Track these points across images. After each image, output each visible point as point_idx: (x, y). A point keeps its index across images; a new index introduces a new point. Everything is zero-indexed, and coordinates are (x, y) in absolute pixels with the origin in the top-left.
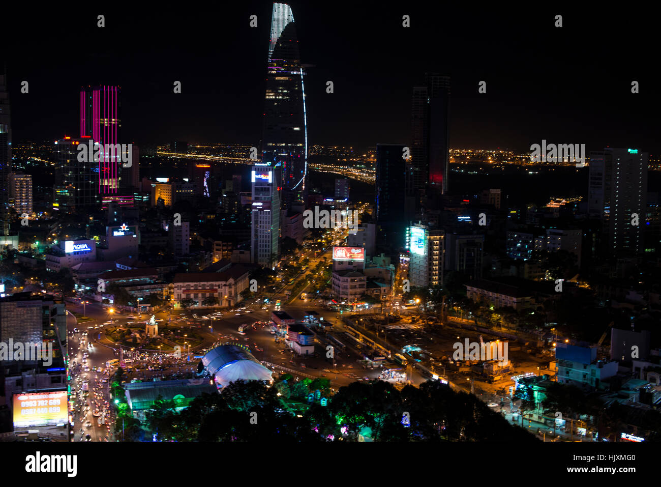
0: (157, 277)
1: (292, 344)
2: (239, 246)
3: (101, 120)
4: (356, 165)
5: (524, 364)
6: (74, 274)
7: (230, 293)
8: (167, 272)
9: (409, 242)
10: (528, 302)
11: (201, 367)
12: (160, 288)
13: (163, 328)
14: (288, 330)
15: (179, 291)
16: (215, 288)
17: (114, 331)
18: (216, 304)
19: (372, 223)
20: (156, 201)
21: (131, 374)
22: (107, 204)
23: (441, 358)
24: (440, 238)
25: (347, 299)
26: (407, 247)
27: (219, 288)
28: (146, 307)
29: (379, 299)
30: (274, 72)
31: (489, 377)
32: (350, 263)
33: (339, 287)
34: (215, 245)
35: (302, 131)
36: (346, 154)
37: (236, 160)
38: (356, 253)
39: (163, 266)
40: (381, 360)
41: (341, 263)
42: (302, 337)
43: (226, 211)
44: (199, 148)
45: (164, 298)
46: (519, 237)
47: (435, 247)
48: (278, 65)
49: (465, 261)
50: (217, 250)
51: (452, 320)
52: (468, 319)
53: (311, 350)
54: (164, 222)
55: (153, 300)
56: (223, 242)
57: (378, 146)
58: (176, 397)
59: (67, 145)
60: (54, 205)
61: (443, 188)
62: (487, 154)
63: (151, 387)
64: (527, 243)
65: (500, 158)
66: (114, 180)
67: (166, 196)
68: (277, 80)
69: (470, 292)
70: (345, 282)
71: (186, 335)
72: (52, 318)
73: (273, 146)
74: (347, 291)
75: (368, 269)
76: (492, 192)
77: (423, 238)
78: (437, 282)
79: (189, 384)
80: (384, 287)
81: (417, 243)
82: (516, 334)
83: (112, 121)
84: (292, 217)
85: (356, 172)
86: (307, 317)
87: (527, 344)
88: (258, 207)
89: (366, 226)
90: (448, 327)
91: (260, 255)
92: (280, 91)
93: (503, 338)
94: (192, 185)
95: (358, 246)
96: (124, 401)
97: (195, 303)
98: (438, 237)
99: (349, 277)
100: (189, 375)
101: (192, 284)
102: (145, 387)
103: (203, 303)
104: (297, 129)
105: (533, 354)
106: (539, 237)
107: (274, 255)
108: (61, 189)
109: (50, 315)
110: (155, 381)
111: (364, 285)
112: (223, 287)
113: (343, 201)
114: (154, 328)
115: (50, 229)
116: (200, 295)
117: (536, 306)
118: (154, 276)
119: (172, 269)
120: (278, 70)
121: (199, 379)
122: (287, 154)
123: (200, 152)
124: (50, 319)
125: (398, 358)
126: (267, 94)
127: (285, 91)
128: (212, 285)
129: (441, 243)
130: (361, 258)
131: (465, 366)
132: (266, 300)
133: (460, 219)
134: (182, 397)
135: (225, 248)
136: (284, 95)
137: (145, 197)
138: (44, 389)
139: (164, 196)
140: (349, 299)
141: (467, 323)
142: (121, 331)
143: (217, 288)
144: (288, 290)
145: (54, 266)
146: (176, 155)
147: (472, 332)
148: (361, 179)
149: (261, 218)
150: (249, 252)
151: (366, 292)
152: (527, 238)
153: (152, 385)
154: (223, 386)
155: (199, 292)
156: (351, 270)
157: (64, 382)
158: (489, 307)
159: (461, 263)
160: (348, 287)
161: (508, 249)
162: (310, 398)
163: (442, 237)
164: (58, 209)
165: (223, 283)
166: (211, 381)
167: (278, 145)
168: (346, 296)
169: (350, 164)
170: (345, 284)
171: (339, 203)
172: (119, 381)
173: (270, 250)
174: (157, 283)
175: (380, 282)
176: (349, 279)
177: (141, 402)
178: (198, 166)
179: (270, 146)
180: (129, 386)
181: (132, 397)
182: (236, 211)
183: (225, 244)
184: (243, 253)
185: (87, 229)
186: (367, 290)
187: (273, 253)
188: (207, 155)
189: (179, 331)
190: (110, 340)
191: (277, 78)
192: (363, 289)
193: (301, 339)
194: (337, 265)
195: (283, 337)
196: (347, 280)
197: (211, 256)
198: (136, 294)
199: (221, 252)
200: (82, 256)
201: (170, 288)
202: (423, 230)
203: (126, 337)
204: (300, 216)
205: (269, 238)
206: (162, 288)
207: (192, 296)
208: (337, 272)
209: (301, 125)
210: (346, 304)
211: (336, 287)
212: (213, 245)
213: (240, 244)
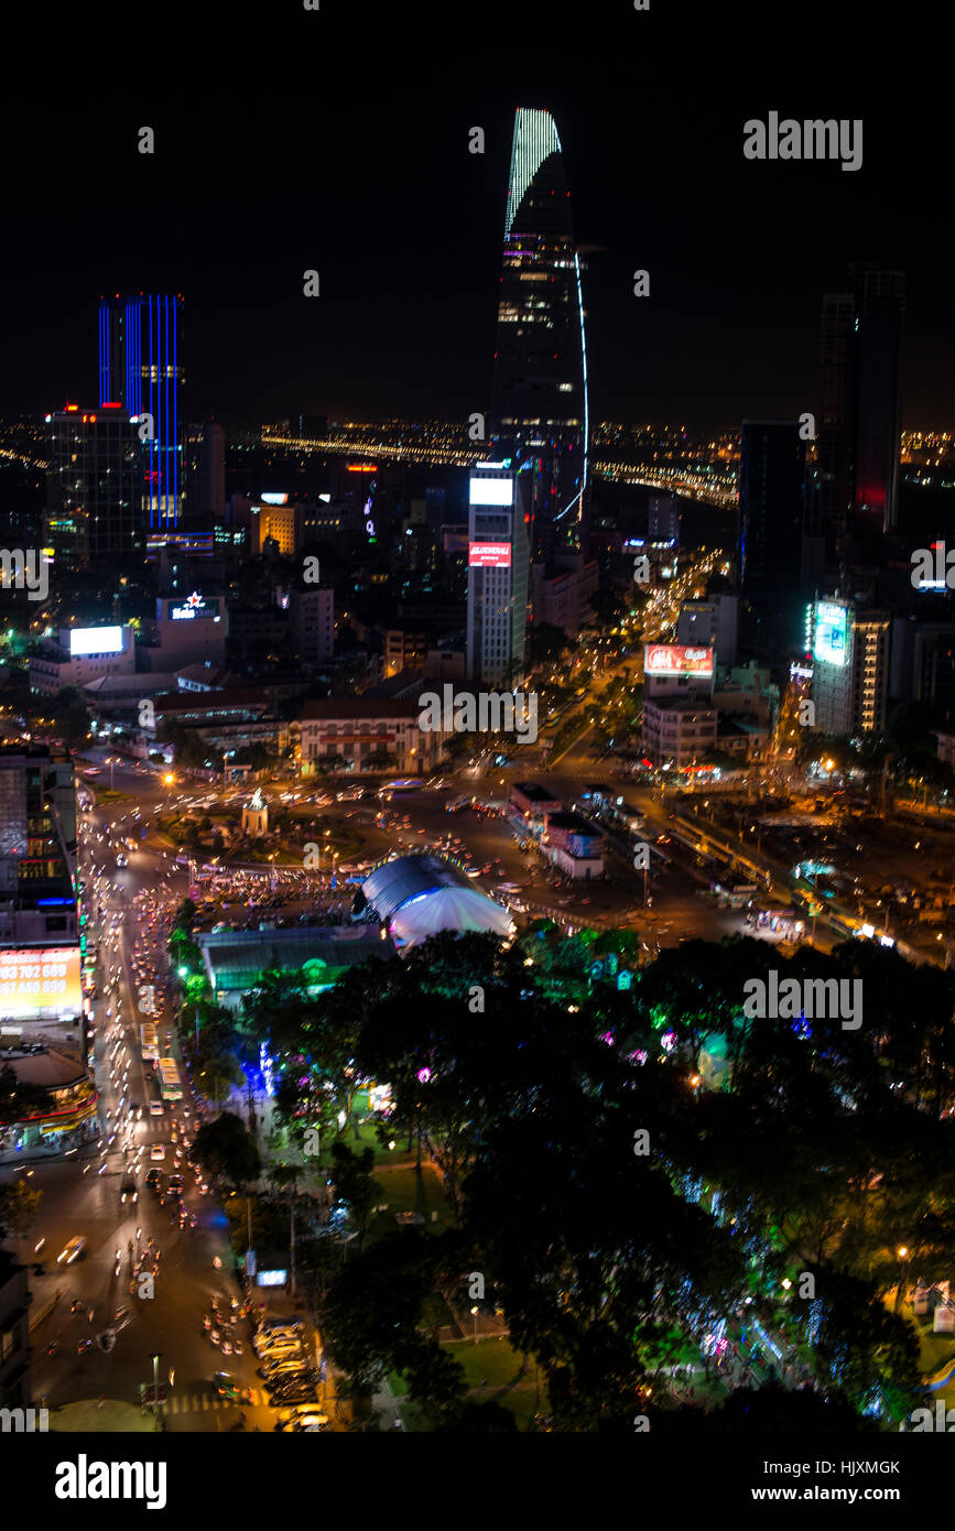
0: (265, 707)
1: (556, 856)
2: (440, 643)
3: (143, 368)
4: (694, 467)
6: (88, 700)
7: (422, 742)
8: (287, 696)
9: (811, 637)
11: (361, 901)
12: (271, 731)
13: (279, 816)
14: (546, 824)
15: (312, 737)
16: (389, 732)
17: (173, 823)
18: (391, 766)
19: (730, 595)
20: (261, 544)
21: (212, 914)
22: (157, 551)
23: (879, 890)
24: (881, 627)
25: (674, 758)
26: (807, 647)
27: (398, 731)
28: (242, 771)
29: (745, 759)
30: (518, 264)
32: (682, 681)
33: (659, 733)
34: (388, 638)
35: (578, 392)
36: (672, 442)
37: (431, 456)
38: (694, 660)
39: (278, 684)
40: (748, 892)
41: (662, 680)
42: (578, 840)
43: (413, 567)
44: (353, 429)
45: (280, 752)
47: (869, 649)
48: (527, 247)
49: (934, 679)
50: (392, 650)
51: (905, 808)
52: (940, 806)
53: (597, 867)
54: (278, 591)
55: (256, 756)
56: (405, 634)
57: (744, 425)
58: (307, 965)
59: (72, 424)
60: (45, 551)
61: (887, 518)
63: (253, 942)
66: (171, 499)
67: (282, 534)
68: (524, 281)
69: (945, 747)
70: (670, 722)
71: (328, 833)
72: (46, 792)
73: (513, 424)
74: (676, 742)
75: (722, 694)
77: (843, 628)
78: (872, 724)
79: (335, 938)
80: (755, 735)
81: (830, 639)
83: (166, 371)
84: (556, 580)
85: (693, 483)
86: (588, 796)
88: (483, 558)
89: (717, 601)
90: (895, 823)
91: (487, 660)
92: (530, 304)
94: (339, 510)
95: (700, 644)
96: (197, 970)
97: (347, 765)
98: (876, 626)
99: (681, 710)
100: (337, 920)
101: (341, 723)
102: (242, 943)
103: (364, 764)
104: (566, 387)
107: (517, 661)
108: (58, 517)
109: (43, 787)
110: (261, 928)
111: (712, 728)
112: (408, 731)
113: (666, 545)
114: (260, 818)
115: (36, 604)
116: (357, 747)
118: (258, 706)
119: (297, 690)
120: (525, 258)
121: (357, 928)
122: (544, 443)
123: (354, 437)
124: (42, 795)
126: (502, 311)
127: (542, 305)
128: (383, 727)
129: (882, 640)
130: (706, 668)
131: (932, 908)
132: (499, 760)
134: (322, 963)
135: (409, 646)
136: (538, 312)
137: (237, 536)
138: (32, 943)
139: (278, 534)
140: (679, 759)
141: (936, 815)
142: (189, 823)
143: (394, 731)
144: (547, 738)
145: (48, 683)
146: (302, 444)
147: (947, 834)
148: (705, 497)
149: (488, 582)
150: (463, 655)
151: (716, 745)
153: (256, 939)
154: (408, 941)
155: (355, 741)
156: (685, 697)
157: (72, 928)
159: (927, 684)
160: (679, 733)
162: (594, 971)
163: (886, 625)
164: (53, 561)
165: (408, 722)
166: (384, 932)
167: (526, 423)
168: (673, 752)
169: (681, 464)
170: (671, 727)
171: (658, 549)
172: (188, 929)
173: (508, 652)
174: (266, 721)
175: (749, 723)
176: (680, 716)
177: (233, 974)
178: (351, 469)
179: (507, 425)
180: (208, 939)
181: (216, 962)
182: (433, 567)
183: (410, 637)
184: (449, 657)
185: (114, 604)
186: (719, 741)
187: (514, 657)
188: (370, 444)
189: (313, 824)
190: (165, 842)
191: (524, 277)
192: (711, 738)
193: (576, 843)
194: (653, 684)
195: (538, 838)
196: (675, 718)
197: (381, 664)
198: (220, 743)
199: (401, 655)
200: (106, 662)
201: (293, 732)
202: (843, 610)
203: (201, 834)
204: (574, 578)
205: (505, 624)
206: (276, 731)
207: (340, 748)
208: (653, 699)
209: (575, 379)
210: (672, 770)
211: (650, 733)
212: (385, 639)
213: (444, 638)
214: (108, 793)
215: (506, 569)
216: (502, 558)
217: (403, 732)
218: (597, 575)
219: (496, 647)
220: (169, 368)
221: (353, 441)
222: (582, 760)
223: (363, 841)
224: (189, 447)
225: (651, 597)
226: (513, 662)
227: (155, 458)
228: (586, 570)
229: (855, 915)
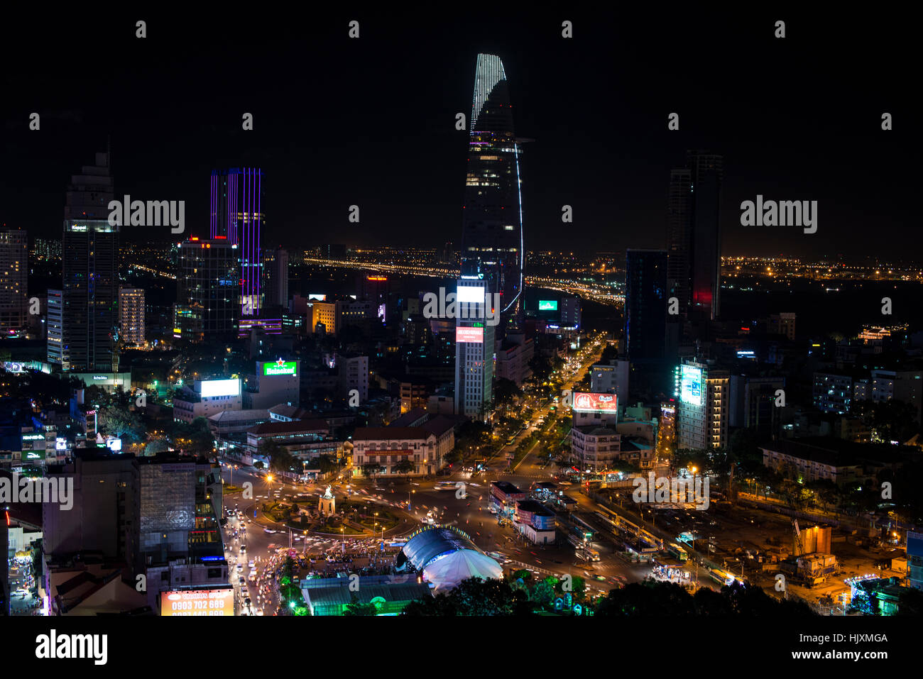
0: (327, 432)
1: (523, 529)
2: (437, 391)
3: (239, 214)
4: (582, 278)
5: (854, 562)
6: (212, 427)
7: (430, 456)
8: (340, 425)
9: (678, 387)
10: (853, 473)
11: (402, 558)
12: (332, 448)
13: (342, 504)
14: (516, 508)
15: (360, 452)
16: (409, 448)
17: (273, 507)
18: (411, 471)
19: (624, 360)
20: (314, 327)
21: (305, 568)
22: (246, 331)
23: (734, 551)
24: (724, 381)
25: (593, 466)
26: (676, 394)
27: (415, 448)
28: (314, 474)
29: (638, 466)
30: (478, 149)
31: (807, 578)
32: (597, 415)
33: (583, 449)
34: (402, 388)
35: (517, 230)
36: (565, 263)
37: (413, 271)
38: (605, 401)
39: (335, 417)
40: (651, 552)
41: (584, 415)
42: (538, 518)
43: (412, 342)
44: (361, 253)
45: (338, 461)
46: (832, 381)
47: (716, 394)
48: (484, 139)
49: (757, 415)
50: (404, 395)
51: (743, 497)
52: (766, 496)
53: (551, 536)
54: (327, 355)
55: (324, 464)
56: (412, 385)
57: (629, 252)
58: (374, 600)
59: (195, 249)
60: (175, 330)
61: (713, 310)
62: (763, 262)
63: (336, 585)
64: (844, 389)
65: (782, 268)
66: (255, 297)
67: (327, 320)
68: (482, 160)
69: (767, 458)
70: (590, 443)
71: (377, 514)
72: (208, 487)
73: (476, 251)
74: (594, 455)
75: (622, 425)
76: (783, 318)
77: (699, 382)
78: (718, 444)
79: (388, 583)
80: (645, 450)
81: (691, 388)
82: (836, 518)
83: (253, 216)
84: (509, 350)
85: (583, 289)
86: (539, 490)
87: (854, 532)
88: (465, 337)
89: (616, 364)
90: (738, 507)
91: (467, 402)
92: (486, 175)
93: (823, 523)
94: (363, 305)
95: (608, 392)
96: (301, 604)
97: (382, 469)
98: (720, 380)
99: (597, 435)
100: (386, 571)
101: (378, 443)
102: (328, 586)
103: (392, 470)
104: (509, 228)
105: (865, 547)
106: (861, 380)
107: (487, 403)
108: (183, 309)
109: (206, 484)
110: (339, 576)
111: (618, 446)
112: (421, 448)
113: (573, 328)
114: (330, 504)
115: (172, 364)
116: (389, 458)
117: (864, 479)
118: (323, 431)
119: (347, 421)
120: (483, 146)
121: (402, 576)
122: (495, 263)
123: (362, 258)
124: (206, 489)
125: (676, 550)
126: (469, 180)
127: (494, 176)
128: (406, 445)
129: (724, 389)
130: (612, 408)
131: (770, 562)
132: (479, 466)
133: (740, 355)
134: (383, 600)
135: (415, 393)
136: (491, 180)
137: (297, 321)
138: (202, 586)
139: (325, 320)
140: (596, 466)
141: (764, 502)
142: (284, 507)
143: (412, 448)
144: (510, 452)
145: (185, 416)
146: (329, 263)
147: (773, 515)
148: (591, 298)
149: (468, 352)
150: (452, 398)
151: (620, 457)
152: (843, 382)
153: (337, 583)
154: (436, 585)
155: (388, 454)
156: (600, 426)
157: (225, 576)
158: (796, 479)
159: (753, 417)
160: (596, 449)
161: (815, 398)
162: (558, 604)
163: (727, 380)
164: (179, 337)
165: (421, 441)
166: (419, 579)
167: (484, 250)
168: (592, 462)
169: (574, 277)
170: (591, 445)
171: (567, 331)
172: (290, 575)
173: (481, 396)
174: (328, 441)
175: (640, 443)
176: (597, 438)
177: (326, 606)
178: (370, 279)
179: (472, 251)
180: (306, 583)
181: (313, 598)
182: (425, 342)
183: (415, 387)
184: (444, 400)
185: (224, 365)
186: (621, 454)
187: (485, 400)
188: (374, 263)
189: (365, 508)
190: (269, 520)
191: (483, 158)
192: (616, 453)
193: (537, 520)
194: (578, 418)
195: (509, 518)
196: (594, 439)
197: (399, 404)
198: (301, 455)
199: (410, 398)
200: (224, 402)
201: (346, 448)
202: (700, 370)
203: (292, 514)
204: (519, 349)
205: (480, 379)
206: (335, 448)
207: (378, 459)
208: (579, 427)
209: (514, 222)
210: (592, 473)
211: (577, 449)
212: (400, 388)
213: (438, 388)
214: (229, 487)
215: (480, 344)
216: (478, 337)
217: (419, 448)
218: (533, 348)
219: (473, 394)
220: (255, 214)
221: (362, 261)
222: (532, 467)
223: (397, 519)
224: (267, 264)
225: (565, 361)
226: (485, 403)
227: (246, 271)
228: (527, 344)
229: (722, 568)
